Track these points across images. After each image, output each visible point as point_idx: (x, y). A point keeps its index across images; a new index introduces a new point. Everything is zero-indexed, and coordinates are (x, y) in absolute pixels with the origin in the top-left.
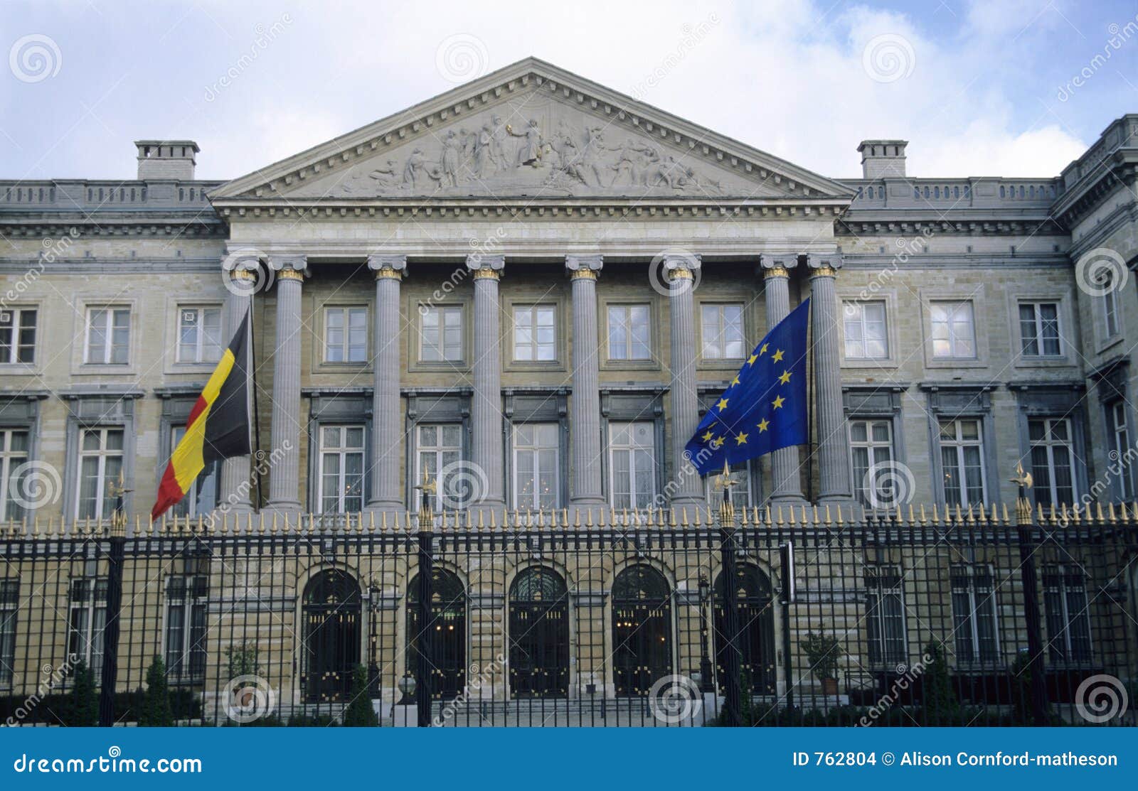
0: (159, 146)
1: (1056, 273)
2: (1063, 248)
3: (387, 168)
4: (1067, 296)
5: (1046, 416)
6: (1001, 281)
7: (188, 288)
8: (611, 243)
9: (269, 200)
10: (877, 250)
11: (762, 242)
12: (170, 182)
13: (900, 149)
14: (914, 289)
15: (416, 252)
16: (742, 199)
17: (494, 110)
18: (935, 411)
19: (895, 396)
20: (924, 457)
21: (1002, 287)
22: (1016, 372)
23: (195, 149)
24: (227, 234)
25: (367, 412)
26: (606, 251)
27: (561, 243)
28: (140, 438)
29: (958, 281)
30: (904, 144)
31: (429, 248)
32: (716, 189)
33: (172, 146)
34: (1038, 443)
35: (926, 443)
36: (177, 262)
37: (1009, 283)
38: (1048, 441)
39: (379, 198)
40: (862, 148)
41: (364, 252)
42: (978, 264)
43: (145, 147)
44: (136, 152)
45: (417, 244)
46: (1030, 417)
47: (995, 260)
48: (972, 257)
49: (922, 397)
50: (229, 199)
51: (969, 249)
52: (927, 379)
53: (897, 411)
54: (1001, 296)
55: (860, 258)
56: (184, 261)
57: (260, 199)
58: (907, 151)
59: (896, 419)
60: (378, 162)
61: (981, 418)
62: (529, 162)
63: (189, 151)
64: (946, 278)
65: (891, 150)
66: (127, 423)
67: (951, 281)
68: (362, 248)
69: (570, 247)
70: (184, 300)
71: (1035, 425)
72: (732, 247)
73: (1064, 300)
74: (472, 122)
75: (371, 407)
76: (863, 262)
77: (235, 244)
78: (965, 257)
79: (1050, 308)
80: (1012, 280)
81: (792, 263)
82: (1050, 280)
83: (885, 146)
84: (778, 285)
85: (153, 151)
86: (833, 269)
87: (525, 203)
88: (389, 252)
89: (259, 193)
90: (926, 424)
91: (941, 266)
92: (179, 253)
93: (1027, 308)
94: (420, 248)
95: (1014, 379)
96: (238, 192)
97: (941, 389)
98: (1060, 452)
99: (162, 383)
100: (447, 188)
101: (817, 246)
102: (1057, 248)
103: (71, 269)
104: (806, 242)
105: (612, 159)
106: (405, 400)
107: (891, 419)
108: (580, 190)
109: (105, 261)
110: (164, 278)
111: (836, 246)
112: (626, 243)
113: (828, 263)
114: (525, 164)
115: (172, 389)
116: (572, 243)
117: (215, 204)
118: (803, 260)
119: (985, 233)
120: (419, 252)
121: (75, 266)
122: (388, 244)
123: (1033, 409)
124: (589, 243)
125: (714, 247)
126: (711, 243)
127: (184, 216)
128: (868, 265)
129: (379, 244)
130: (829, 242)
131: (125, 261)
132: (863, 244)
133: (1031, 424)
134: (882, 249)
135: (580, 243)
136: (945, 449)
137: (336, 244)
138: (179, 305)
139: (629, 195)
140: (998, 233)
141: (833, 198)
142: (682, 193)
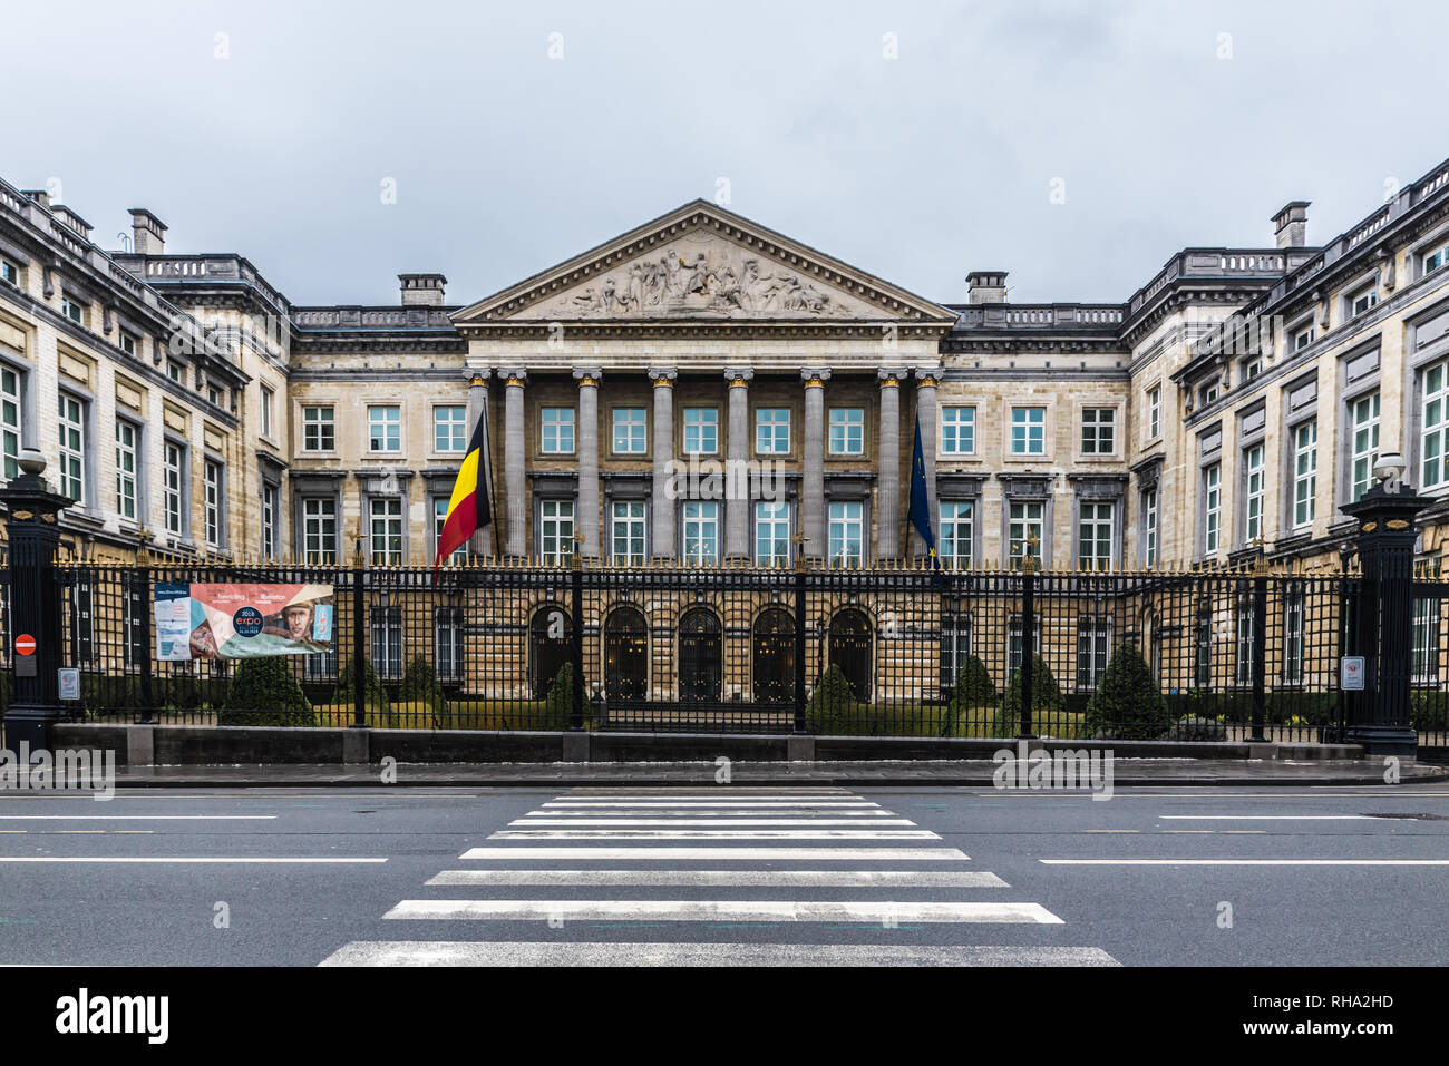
0: (416, 278)
1: (1116, 385)
2: (1125, 364)
3: (587, 295)
4: (1123, 405)
5: (1096, 501)
6: (1071, 391)
7: (440, 393)
8: (760, 358)
9: (496, 322)
10: (973, 365)
11: (881, 358)
12: (422, 308)
13: (1001, 280)
14: (999, 398)
15: (610, 365)
16: (866, 321)
17: (670, 246)
18: (1008, 496)
19: (978, 485)
20: (997, 532)
21: (1072, 396)
22: (1075, 466)
23: (444, 282)
24: (467, 351)
25: (575, 490)
26: (756, 364)
27: (721, 358)
28: (412, 508)
29: (1036, 391)
30: (1004, 275)
31: (620, 361)
32: (845, 313)
33: (426, 277)
34: (1086, 521)
35: (999, 522)
36: (430, 371)
37: (1077, 394)
38: (1095, 521)
39: (580, 321)
40: (968, 280)
41: (570, 365)
42: (1054, 378)
43: (406, 279)
44: (400, 284)
45: (609, 358)
46: (1082, 501)
47: (1068, 374)
48: (1049, 372)
49: (998, 485)
50: (466, 322)
51: (1048, 364)
52: (1004, 471)
53: (979, 495)
54: (1070, 403)
55: (959, 371)
56: (436, 372)
57: (491, 321)
58: (1007, 282)
59: (977, 502)
60: (580, 290)
61: (1044, 502)
62: (698, 290)
63: (439, 283)
64: (1026, 389)
65: (994, 280)
66: (403, 496)
67: (1031, 391)
68: (569, 361)
69: (728, 361)
70: (439, 401)
71: (1086, 509)
72: (856, 361)
73: (1120, 408)
74: (654, 257)
75: (577, 487)
76: (962, 374)
77: (473, 358)
78: (1044, 371)
79: (1107, 415)
80: (1080, 391)
81: (903, 375)
82: (1110, 391)
83: (989, 275)
84: (890, 396)
85: (412, 284)
86: (935, 381)
87: (693, 325)
88: (588, 365)
89: (489, 316)
90: (1000, 506)
91: (1023, 379)
92: (432, 365)
93: (1088, 414)
94: (613, 361)
95: (1074, 471)
96: (473, 316)
97: (1014, 479)
98: (1103, 530)
99: (426, 466)
100: (635, 312)
101: (925, 361)
102: (1119, 364)
103: (355, 378)
104: (915, 358)
105: (765, 286)
106: (602, 481)
107: (973, 501)
108: (737, 314)
109: (379, 371)
110: (422, 384)
111: (939, 362)
112: (771, 358)
113: (932, 376)
114: (693, 291)
115: (432, 471)
116: (730, 358)
117: (457, 326)
118: (911, 372)
119: (1062, 352)
120: (610, 364)
121: (358, 375)
122: (589, 358)
123: (1086, 494)
124: (744, 358)
125: (841, 361)
126: (839, 358)
128: (964, 377)
129: (582, 358)
130: (935, 358)
131: (394, 371)
132: (964, 361)
133: (1082, 506)
134: (977, 365)
135: (737, 358)
136: (1013, 526)
137: (548, 358)
138: (434, 406)
139: (775, 317)
140: (1073, 351)
141: (940, 321)
142: (818, 316)
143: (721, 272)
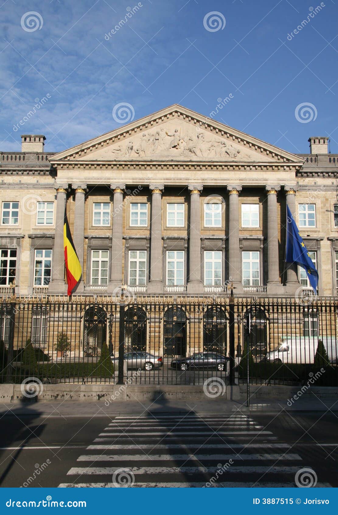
0: (30, 137)
3: (118, 148)
7: (41, 195)
8: (206, 179)
9: (72, 161)
10: (313, 184)
11: (266, 180)
12: (34, 153)
13: (325, 141)
14: (328, 200)
16: (259, 162)
17: (161, 126)
18: (334, 248)
19: (318, 242)
20: (329, 267)
23: (44, 139)
24: (56, 175)
25: (110, 245)
26: (204, 183)
27: (186, 179)
28: (23, 254)
30: (327, 139)
31: (134, 181)
32: (248, 158)
33: (35, 137)
35: (330, 261)
36: (36, 185)
39: (115, 161)
43: (24, 137)
49: (329, 243)
50: (57, 161)
52: (331, 236)
53: (319, 248)
55: (306, 186)
56: (39, 185)
57: (69, 160)
59: (318, 252)
62: (175, 147)
63: (42, 139)
65: (322, 141)
66: (18, 248)
68: (108, 181)
69: (190, 181)
72: (255, 182)
74: (152, 130)
75: (112, 243)
77: (59, 178)
81: (279, 189)
83: (319, 139)
84: (272, 198)
85: (28, 139)
86: (295, 192)
87: (172, 163)
88: (119, 182)
89: (69, 158)
90: (330, 254)
92: (38, 181)
94: (131, 181)
96: (60, 158)
99: (32, 232)
100: (142, 156)
101: (289, 182)
104: (284, 180)
105: (208, 145)
106: (124, 241)
107: (316, 251)
108: (194, 158)
109: (9, 184)
110: (32, 191)
111: (296, 182)
112: (212, 180)
113: (293, 189)
114: (173, 147)
115: (35, 235)
116: (191, 179)
117: (51, 162)
118: (283, 187)
122: (119, 179)
124: (198, 180)
125: (247, 182)
126: (246, 180)
127: (40, 167)
128: (309, 189)
129: (115, 179)
130: (293, 180)
131: (17, 184)
132: (308, 181)
134: (315, 183)
135: (195, 180)
137: (98, 179)
139: (214, 160)
141: (296, 163)
142: (235, 160)
143: (186, 139)
